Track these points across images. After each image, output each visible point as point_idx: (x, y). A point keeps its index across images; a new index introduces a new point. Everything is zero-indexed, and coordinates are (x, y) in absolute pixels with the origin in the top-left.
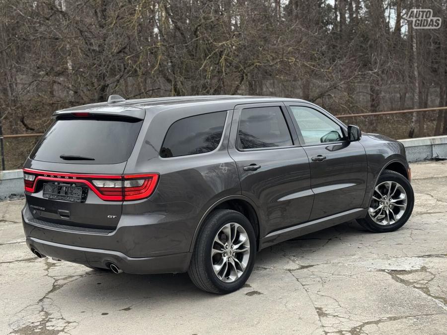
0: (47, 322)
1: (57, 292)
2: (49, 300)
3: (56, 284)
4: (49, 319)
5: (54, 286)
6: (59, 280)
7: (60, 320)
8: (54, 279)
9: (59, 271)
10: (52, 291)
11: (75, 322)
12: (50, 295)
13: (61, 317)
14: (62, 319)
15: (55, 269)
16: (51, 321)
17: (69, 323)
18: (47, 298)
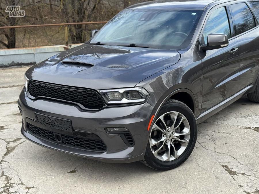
0: (9, 188)
1: (11, 154)
2: (6, 163)
3: (8, 146)
4: (10, 185)
5: (7, 148)
6: (10, 142)
7: (20, 185)
8: (6, 141)
9: (8, 134)
10: (6, 154)
11: (33, 187)
12: (7, 158)
13: (21, 182)
14: (22, 184)
15: (4, 132)
16: (13, 187)
17: (29, 188)
18: (4, 161)
